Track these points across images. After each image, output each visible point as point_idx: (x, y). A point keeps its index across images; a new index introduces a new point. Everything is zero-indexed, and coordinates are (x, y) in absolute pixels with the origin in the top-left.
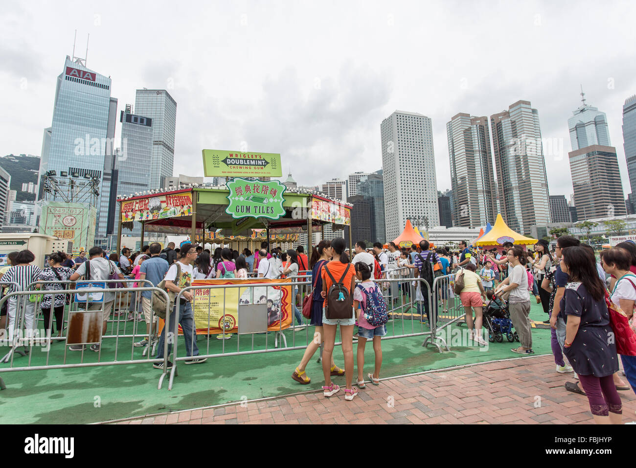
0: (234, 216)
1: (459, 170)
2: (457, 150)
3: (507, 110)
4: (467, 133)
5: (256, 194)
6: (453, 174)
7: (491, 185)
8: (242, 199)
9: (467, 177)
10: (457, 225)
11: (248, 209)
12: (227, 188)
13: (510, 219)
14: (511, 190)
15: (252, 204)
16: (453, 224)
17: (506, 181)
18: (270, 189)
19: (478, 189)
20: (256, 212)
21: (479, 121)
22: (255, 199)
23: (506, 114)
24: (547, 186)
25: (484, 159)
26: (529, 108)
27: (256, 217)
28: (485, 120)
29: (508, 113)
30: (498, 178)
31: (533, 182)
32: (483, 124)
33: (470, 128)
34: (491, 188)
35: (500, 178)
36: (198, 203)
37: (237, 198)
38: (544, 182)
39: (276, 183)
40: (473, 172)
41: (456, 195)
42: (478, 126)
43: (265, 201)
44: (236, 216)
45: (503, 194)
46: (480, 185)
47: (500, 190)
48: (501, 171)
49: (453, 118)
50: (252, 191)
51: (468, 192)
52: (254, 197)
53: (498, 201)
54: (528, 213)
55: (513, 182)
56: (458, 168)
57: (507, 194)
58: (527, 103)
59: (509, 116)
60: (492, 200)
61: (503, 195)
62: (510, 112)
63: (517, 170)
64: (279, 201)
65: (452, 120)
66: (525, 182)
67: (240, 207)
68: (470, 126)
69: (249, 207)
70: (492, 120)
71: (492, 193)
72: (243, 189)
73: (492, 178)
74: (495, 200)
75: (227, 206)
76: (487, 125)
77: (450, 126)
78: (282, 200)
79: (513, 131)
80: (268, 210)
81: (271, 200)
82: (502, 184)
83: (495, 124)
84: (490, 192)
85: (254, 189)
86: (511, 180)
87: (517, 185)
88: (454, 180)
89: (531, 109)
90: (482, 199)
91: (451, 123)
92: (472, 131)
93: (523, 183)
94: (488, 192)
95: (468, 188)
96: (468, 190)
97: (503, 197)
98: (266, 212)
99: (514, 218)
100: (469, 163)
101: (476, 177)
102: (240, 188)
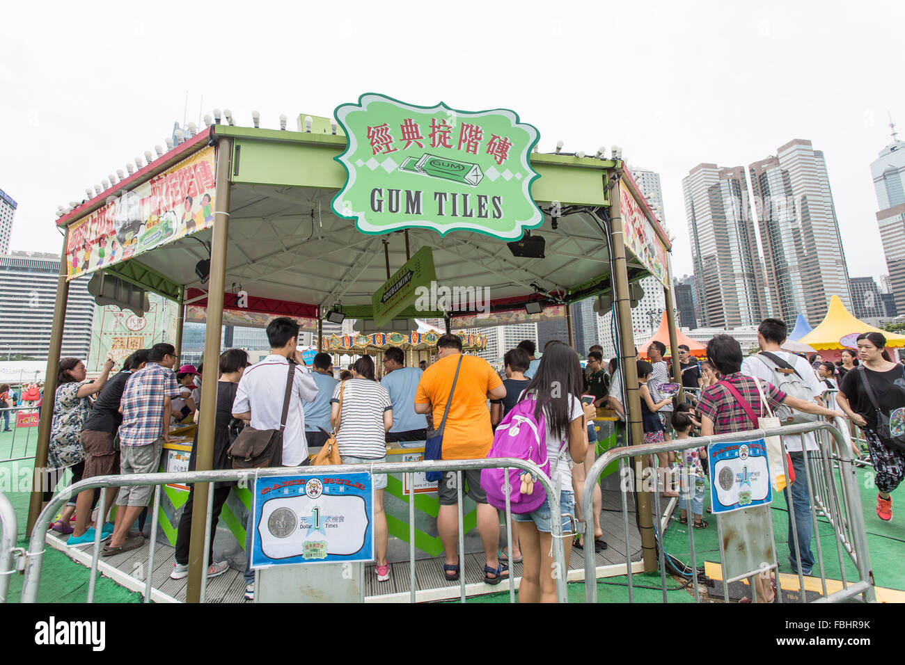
0: (365, 225)
1: (704, 245)
2: (700, 217)
3: (775, 155)
4: (714, 191)
5: (440, 151)
6: (695, 252)
7: (755, 266)
8: (390, 164)
9: (716, 255)
10: (704, 325)
11: (414, 202)
12: (340, 132)
13: (787, 314)
14: (786, 272)
15: (427, 185)
16: (699, 324)
17: (778, 259)
18: (485, 138)
19: (735, 272)
20: (440, 213)
21: (732, 174)
22: (436, 167)
23: (774, 161)
24: (844, 263)
25: (742, 228)
26: (809, 150)
27: (443, 229)
28: (741, 172)
29: (777, 159)
30: (765, 255)
31: (822, 259)
32: (738, 177)
33: (719, 184)
34: (755, 270)
35: (768, 255)
36: (235, 179)
37: (373, 163)
38: (840, 258)
39: (508, 120)
40: (727, 248)
41: (701, 281)
42: (730, 180)
43: (470, 176)
44: (370, 224)
45: (774, 277)
46: (738, 265)
47: (770, 272)
48: (769, 245)
49: (691, 172)
50: (426, 142)
51: (720, 277)
52: (432, 162)
53: (767, 289)
54: (815, 305)
55: (788, 260)
56: (702, 242)
57: (781, 277)
58: (806, 143)
59: (778, 164)
60: (758, 288)
61: (775, 279)
62: (779, 157)
63: (795, 241)
64: (519, 176)
65: (691, 174)
66: (806, 260)
67: (385, 194)
68: (718, 181)
69: (418, 193)
70: (752, 170)
71: (756, 277)
72: (395, 133)
73: (756, 254)
74: (761, 287)
75: (336, 192)
76: (744, 178)
77: (688, 183)
78: (528, 174)
79: (785, 185)
80: (481, 206)
81: (492, 173)
82: (772, 263)
83: (757, 177)
84: (754, 275)
85: (432, 135)
86: (786, 257)
87: (797, 263)
88: (697, 261)
89: (812, 151)
90: (741, 286)
91: (689, 179)
92: (722, 189)
93: (804, 260)
94: (751, 276)
95: (719, 271)
96: (719, 274)
97: (775, 282)
98: (476, 213)
99: (793, 313)
100: (719, 234)
101: (730, 255)
102: (383, 128)
